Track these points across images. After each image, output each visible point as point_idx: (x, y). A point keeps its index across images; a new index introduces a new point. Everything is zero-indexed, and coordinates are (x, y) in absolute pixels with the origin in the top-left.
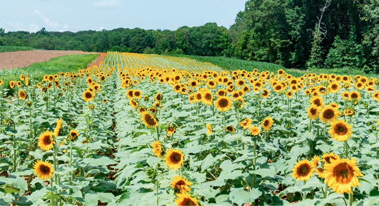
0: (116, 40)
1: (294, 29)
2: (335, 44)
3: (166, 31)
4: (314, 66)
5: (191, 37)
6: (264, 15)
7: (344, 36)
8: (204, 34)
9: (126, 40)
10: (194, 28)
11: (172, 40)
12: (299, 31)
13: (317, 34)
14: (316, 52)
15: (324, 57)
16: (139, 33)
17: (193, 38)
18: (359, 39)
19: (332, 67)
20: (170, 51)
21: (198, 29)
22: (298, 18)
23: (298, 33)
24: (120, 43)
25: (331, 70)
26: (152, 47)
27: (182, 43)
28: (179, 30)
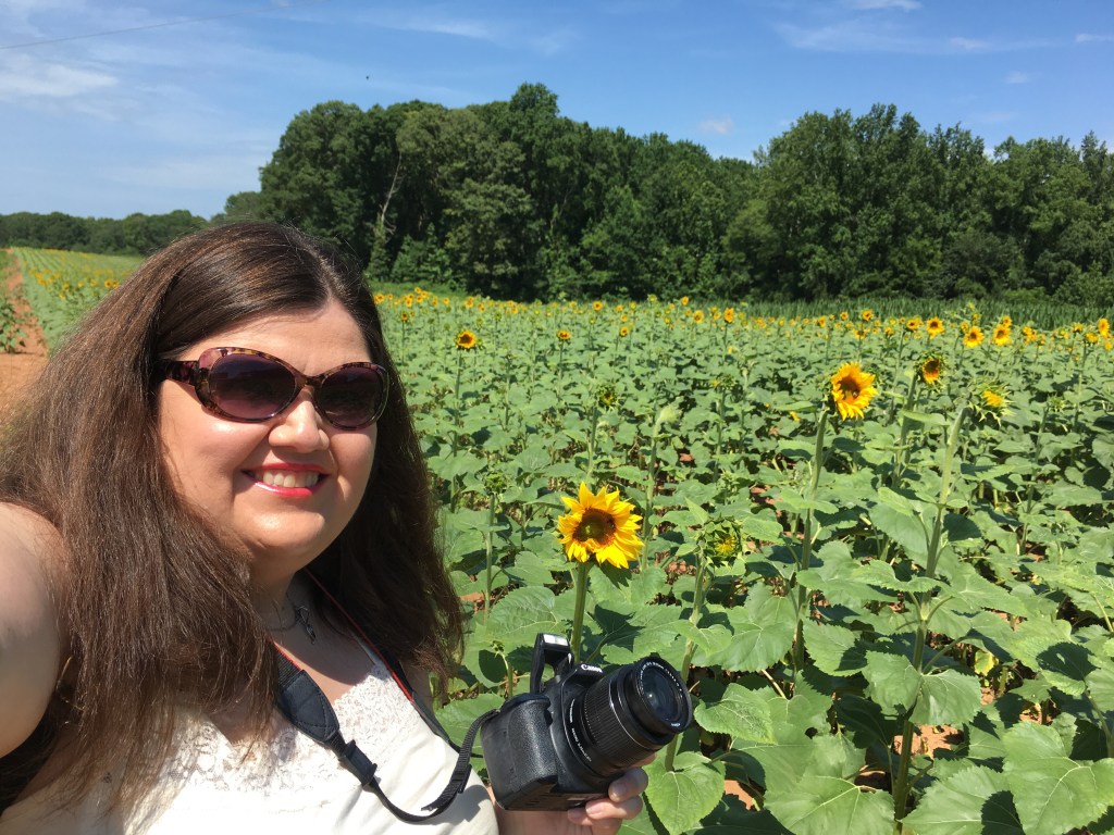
0: (20, 230)
1: (345, 222)
2: (405, 247)
3: (108, 221)
4: (376, 280)
5: (151, 229)
6: (295, 198)
7: (420, 235)
8: (172, 227)
9: (37, 231)
10: (155, 216)
11: (118, 233)
12: (353, 225)
13: (380, 230)
14: (378, 257)
15: (390, 265)
16: (61, 220)
17: (154, 231)
18: (442, 242)
19: (402, 281)
20: (116, 250)
21: (162, 219)
22: (350, 206)
23: (352, 228)
24: (28, 234)
25: (402, 285)
26: (85, 243)
27: (136, 239)
28: (129, 218)
